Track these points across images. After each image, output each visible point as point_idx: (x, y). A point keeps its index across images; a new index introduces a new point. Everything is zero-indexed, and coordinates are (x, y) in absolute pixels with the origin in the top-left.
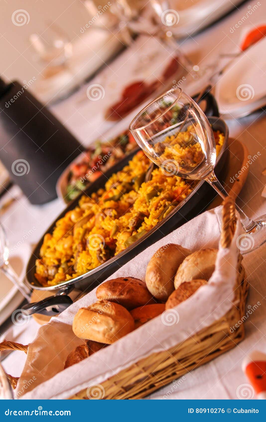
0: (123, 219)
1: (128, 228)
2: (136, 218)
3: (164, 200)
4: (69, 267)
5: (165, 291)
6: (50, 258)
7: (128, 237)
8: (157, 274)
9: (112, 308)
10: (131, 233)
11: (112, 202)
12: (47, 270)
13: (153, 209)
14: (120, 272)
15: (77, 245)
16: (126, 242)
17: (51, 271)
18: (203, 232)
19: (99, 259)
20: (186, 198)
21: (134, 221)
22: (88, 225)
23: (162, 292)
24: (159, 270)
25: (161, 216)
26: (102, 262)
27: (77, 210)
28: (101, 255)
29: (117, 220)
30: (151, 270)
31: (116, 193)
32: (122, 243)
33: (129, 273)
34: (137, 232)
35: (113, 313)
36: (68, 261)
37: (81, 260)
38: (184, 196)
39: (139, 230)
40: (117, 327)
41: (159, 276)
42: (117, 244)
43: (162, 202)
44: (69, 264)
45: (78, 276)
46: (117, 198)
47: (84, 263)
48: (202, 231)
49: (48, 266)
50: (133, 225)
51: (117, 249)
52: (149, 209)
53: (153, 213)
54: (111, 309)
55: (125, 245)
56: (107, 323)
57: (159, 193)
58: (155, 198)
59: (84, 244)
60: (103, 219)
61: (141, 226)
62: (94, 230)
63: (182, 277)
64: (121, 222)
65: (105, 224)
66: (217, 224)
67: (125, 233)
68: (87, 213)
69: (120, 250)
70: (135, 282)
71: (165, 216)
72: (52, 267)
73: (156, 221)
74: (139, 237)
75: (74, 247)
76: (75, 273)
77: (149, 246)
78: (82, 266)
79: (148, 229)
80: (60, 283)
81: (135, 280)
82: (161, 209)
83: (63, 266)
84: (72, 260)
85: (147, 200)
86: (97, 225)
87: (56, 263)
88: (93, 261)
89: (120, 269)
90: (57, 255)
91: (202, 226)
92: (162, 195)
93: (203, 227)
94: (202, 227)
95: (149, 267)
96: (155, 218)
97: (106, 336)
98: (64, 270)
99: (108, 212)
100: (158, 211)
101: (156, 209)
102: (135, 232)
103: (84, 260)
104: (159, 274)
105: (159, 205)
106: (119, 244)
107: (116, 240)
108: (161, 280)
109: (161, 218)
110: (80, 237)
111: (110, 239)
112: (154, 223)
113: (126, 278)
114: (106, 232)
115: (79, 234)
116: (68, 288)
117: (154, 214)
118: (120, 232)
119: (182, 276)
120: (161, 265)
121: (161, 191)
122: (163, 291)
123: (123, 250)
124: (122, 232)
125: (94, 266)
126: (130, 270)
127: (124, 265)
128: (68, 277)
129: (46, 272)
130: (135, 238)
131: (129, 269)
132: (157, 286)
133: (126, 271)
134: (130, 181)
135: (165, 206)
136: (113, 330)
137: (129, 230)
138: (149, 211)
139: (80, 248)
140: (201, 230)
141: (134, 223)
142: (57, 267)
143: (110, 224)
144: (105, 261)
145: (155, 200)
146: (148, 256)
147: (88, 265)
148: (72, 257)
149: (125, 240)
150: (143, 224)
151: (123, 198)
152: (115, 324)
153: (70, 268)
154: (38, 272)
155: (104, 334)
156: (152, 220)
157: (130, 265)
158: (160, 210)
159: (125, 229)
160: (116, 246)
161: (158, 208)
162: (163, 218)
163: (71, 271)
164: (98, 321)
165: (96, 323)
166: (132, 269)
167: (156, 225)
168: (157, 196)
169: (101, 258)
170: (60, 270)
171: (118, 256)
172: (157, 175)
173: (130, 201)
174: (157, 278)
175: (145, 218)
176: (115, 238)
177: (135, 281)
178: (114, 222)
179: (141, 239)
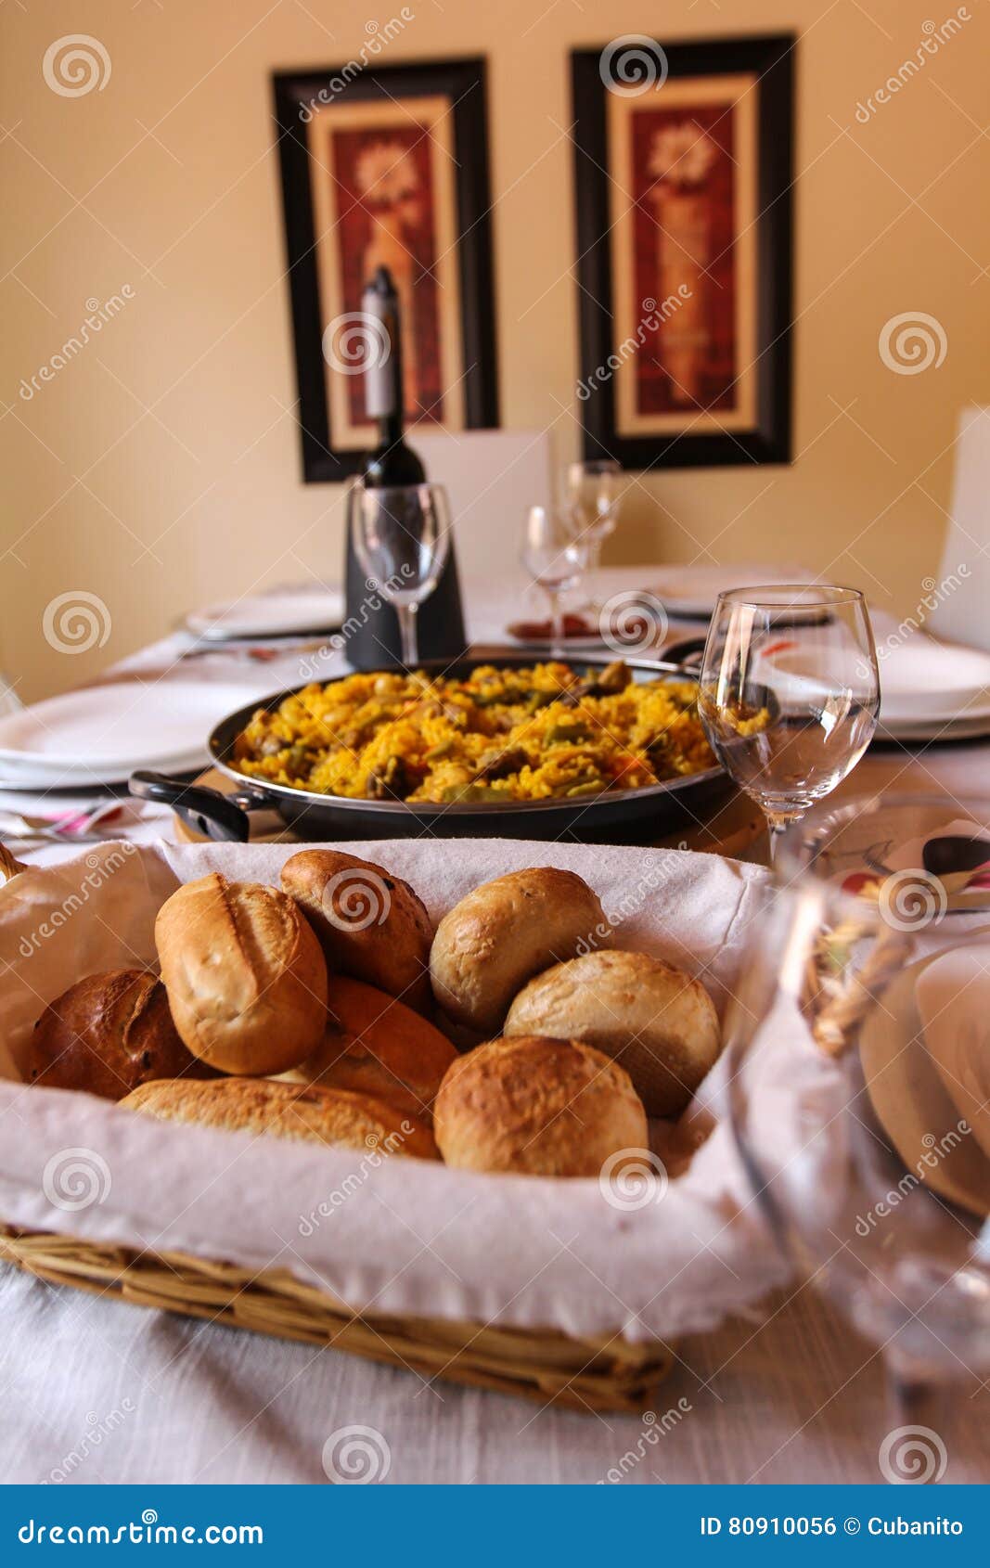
0: (475, 741)
1: (473, 764)
2: (505, 755)
3: (589, 760)
4: (303, 760)
5: (473, 999)
6: (285, 722)
7: (462, 783)
8: (486, 937)
9: (287, 948)
10: (473, 778)
11: (469, 702)
12: (264, 739)
13: (553, 762)
14: (388, 849)
15: (349, 732)
16: (451, 791)
17: (269, 746)
18: (673, 901)
19: (369, 784)
20: (637, 789)
21: (498, 757)
22: (397, 710)
23: (463, 996)
24: (500, 928)
25: (566, 787)
26: (371, 794)
27: (398, 678)
28: (379, 781)
29: (458, 734)
30: (477, 911)
31: (486, 691)
32: (439, 785)
33: (408, 868)
34: (489, 785)
35: (279, 966)
36: (312, 749)
37: (334, 764)
38: (633, 780)
39: (497, 785)
40: (254, 1022)
41: (488, 947)
42: (427, 780)
43: (581, 761)
44: (309, 756)
45: (305, 790)
46: (481, 701)
47: (336, 771)
48: (672, 896)
49: (270, 733)
50: (489, 763)
51: (419, 790)
52: (543, 755)
53: (548, 767)
54: (280, 950)
55: (444, 795)
56: (234, 990)
57: (580, 740)
58: (568, 743)
59: (363, 738)
60: (433, 716)
61: (504, 777)
62: (402, 724)
63: (557, 1006)
64: (465, 742)
65: (430, 728)
66: (732, 910)
67: (459, 769)
68: (410, 692)
69: (424, 797)
70: (409, 909)
71: (573, 791)
72: (274, 740)
73: (545, 790)
74: (487, 799)
75: (343, 729)
76: (306, 779)
77: (504, 837)
78: (329, 775)
79: (517, 795)
80: (256, 779)
81: (413, 900)
82: (573, 772)
83: (296, 751)
84: (321, 752)
85: (547, 737)
86: (414, 720)
87: (288, 737)
88: (354, 780)
89: (395, 843)
90: (303, 725)
91: (680, 885)
92: (588, 748)
93: (681, 889)
94: (678, 887)
95: (475, 899)
96: (547, 781)
97: (202, 1027)
98: (291, 758)
99: (448, 710)
100: (562, 772)
101: (560, 766)
102: (485, 781)
103: (339, 768)
104: (494, 942)
105: (573, 761)
106: (431, 783)
107: (428, 771)
108: (484, 963)
109: (560, 790)
110: (366, 720)
111: (420, 760)
112: (539, 790)
113: (393, 881)
114: (421, 743)
115: (368, 714)
116: (265, 798)
117: (551, 772)
118: (451, 761)
119: (557, 999)
120: (517, 920)
121: (589, 738)
122: (468, 992)
123: (431, 802)
124: (456, 764)
125: (349, 790)
126: (417, 863)
127: (411, 840)
128: (283, 777)
129: (259, 741)
130: (476, 793)
131: (416, 858)
132: (461, 970)
133: (406, 857)
134: (524, 690)
135: (583, 772)
136: (236, 1024)
137: (471, 769)
138: (542, 760)
139: (350, 740)
140: (671, 894)
141: (496, 762)
142: (284, 745)
143: (439, 732)
144: (377, 798)
145: (566, 748)
146: (487, 859)
147: (340, 782)
148: (327, 749)
149: (451, 783)
150: (512, 778)
151: (493, 708)
152: (256, 1009)
153: (305, 766)
154: (247, 732)
155: (201, 1016)
156: (539, 784)
157: (425, 851)
158: (569, 776)
159: (465, 762)
160: (421, 782)
161: (566, 766)
162: (564, 795)
163: (301, 770)
164: (217, 959)
165: (205, 960)
166: (423, 863)
167: (539, 800)
168: (574, 742)
169: (374, 786)
170: (283, 756)
171: (412, 805)
172: (588, 708)
173: (505, 720)
174: (478, 950)
175: (526, 769)
176: (431, 764)
177: (411, 905)
178: (451, 734)
179: (490, 806)
